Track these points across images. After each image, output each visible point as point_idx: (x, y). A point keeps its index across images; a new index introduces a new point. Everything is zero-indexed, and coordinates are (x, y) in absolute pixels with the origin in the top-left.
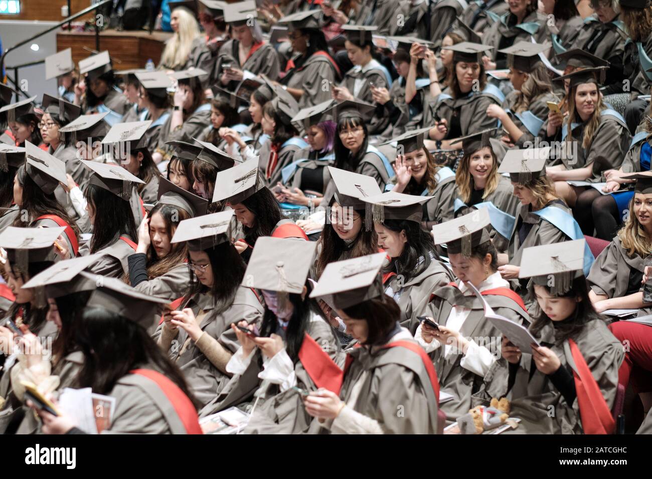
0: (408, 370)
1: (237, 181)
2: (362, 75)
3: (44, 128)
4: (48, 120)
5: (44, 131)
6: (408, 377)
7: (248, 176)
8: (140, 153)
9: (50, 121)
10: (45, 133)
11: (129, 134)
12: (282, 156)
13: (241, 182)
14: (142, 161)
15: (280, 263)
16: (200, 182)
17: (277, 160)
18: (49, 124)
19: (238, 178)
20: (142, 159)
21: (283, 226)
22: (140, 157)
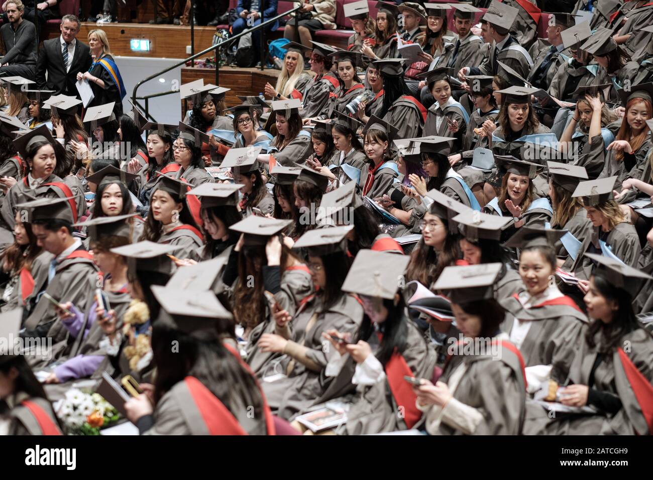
0: (506, 365)
1: (337, 201)
2: (441, 112)
3: (177, 150)
4: (181, 144)
5: (177, 153)
6: (505, 372)
7: (346, 196)
8: (253, 175)
9: (182, 145)
10: (177, 154)
11: (243, 159)
12: (377, 178)
13: (340, 202)
14: (255, 182)
15: (377, 272)
16: (302, 199)
17: (373, 181)
18: (181, 147)
19: (338, 198)
20: (254, 180)
21: (382, 239)
22: (254, 178)
